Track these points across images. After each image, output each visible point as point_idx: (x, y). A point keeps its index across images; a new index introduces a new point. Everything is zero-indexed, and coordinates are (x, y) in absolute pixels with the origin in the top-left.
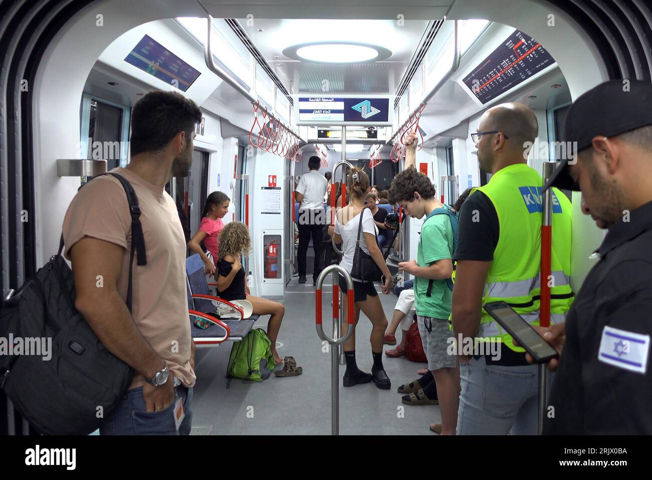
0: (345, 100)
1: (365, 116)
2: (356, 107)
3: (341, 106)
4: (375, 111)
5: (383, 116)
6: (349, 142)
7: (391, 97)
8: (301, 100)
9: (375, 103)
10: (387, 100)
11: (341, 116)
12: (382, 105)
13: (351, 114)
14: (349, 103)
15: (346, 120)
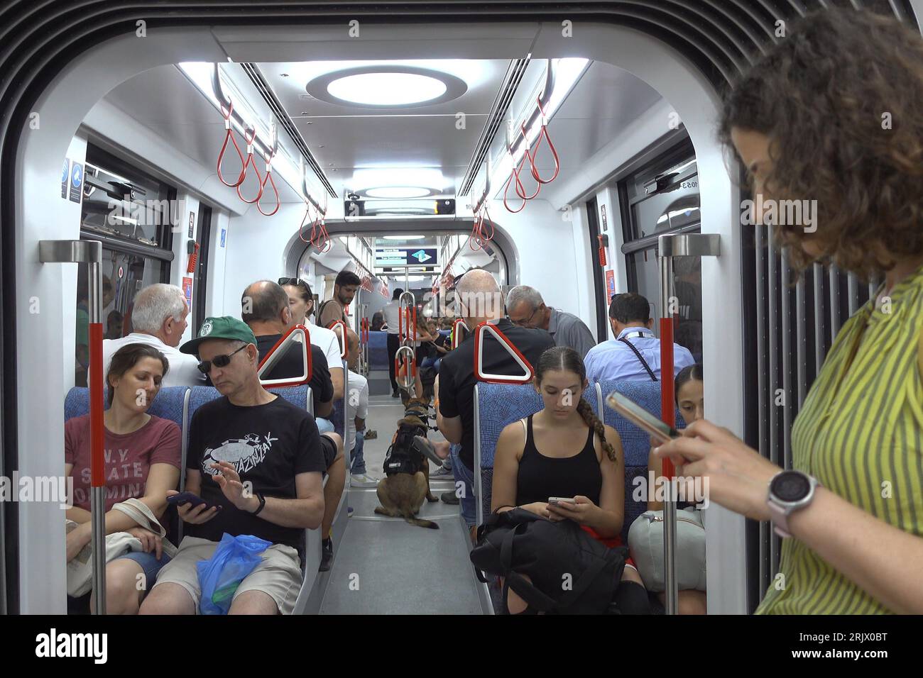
0: (407, 250)
1: (421, 260)
2: (415, 255)
3: (405, 254)
4: (428, 257)
5: (434, 260)
6: (410, 274)
7: (439, 248)
8: (377, 251)
9: (427, 252)
10: (436, 250)
11: (405, 261)
12: (433, 253)
13: (411, 260)
14: (410, 252)
15: (408, 263)
